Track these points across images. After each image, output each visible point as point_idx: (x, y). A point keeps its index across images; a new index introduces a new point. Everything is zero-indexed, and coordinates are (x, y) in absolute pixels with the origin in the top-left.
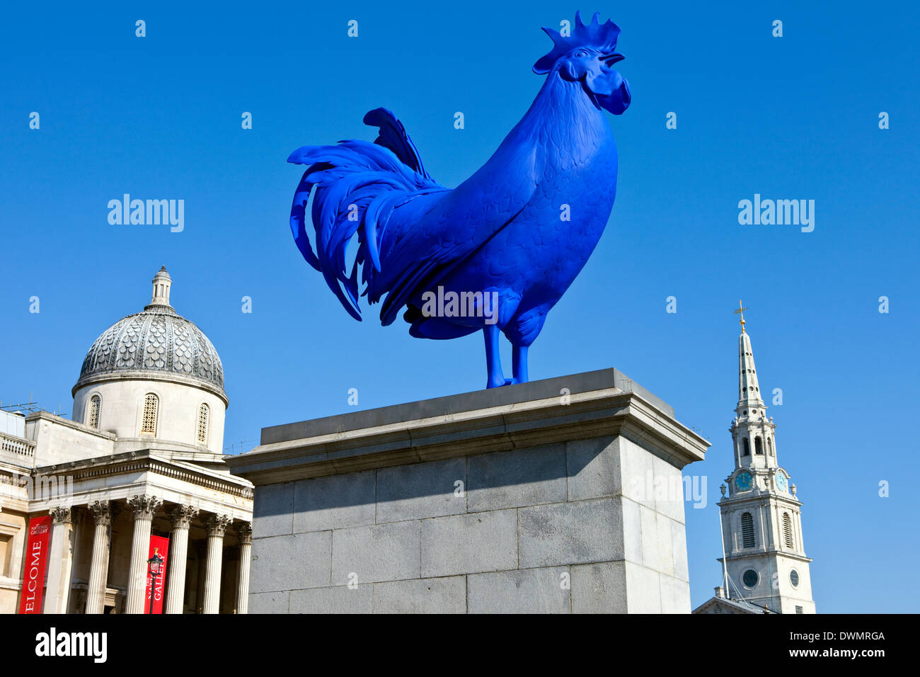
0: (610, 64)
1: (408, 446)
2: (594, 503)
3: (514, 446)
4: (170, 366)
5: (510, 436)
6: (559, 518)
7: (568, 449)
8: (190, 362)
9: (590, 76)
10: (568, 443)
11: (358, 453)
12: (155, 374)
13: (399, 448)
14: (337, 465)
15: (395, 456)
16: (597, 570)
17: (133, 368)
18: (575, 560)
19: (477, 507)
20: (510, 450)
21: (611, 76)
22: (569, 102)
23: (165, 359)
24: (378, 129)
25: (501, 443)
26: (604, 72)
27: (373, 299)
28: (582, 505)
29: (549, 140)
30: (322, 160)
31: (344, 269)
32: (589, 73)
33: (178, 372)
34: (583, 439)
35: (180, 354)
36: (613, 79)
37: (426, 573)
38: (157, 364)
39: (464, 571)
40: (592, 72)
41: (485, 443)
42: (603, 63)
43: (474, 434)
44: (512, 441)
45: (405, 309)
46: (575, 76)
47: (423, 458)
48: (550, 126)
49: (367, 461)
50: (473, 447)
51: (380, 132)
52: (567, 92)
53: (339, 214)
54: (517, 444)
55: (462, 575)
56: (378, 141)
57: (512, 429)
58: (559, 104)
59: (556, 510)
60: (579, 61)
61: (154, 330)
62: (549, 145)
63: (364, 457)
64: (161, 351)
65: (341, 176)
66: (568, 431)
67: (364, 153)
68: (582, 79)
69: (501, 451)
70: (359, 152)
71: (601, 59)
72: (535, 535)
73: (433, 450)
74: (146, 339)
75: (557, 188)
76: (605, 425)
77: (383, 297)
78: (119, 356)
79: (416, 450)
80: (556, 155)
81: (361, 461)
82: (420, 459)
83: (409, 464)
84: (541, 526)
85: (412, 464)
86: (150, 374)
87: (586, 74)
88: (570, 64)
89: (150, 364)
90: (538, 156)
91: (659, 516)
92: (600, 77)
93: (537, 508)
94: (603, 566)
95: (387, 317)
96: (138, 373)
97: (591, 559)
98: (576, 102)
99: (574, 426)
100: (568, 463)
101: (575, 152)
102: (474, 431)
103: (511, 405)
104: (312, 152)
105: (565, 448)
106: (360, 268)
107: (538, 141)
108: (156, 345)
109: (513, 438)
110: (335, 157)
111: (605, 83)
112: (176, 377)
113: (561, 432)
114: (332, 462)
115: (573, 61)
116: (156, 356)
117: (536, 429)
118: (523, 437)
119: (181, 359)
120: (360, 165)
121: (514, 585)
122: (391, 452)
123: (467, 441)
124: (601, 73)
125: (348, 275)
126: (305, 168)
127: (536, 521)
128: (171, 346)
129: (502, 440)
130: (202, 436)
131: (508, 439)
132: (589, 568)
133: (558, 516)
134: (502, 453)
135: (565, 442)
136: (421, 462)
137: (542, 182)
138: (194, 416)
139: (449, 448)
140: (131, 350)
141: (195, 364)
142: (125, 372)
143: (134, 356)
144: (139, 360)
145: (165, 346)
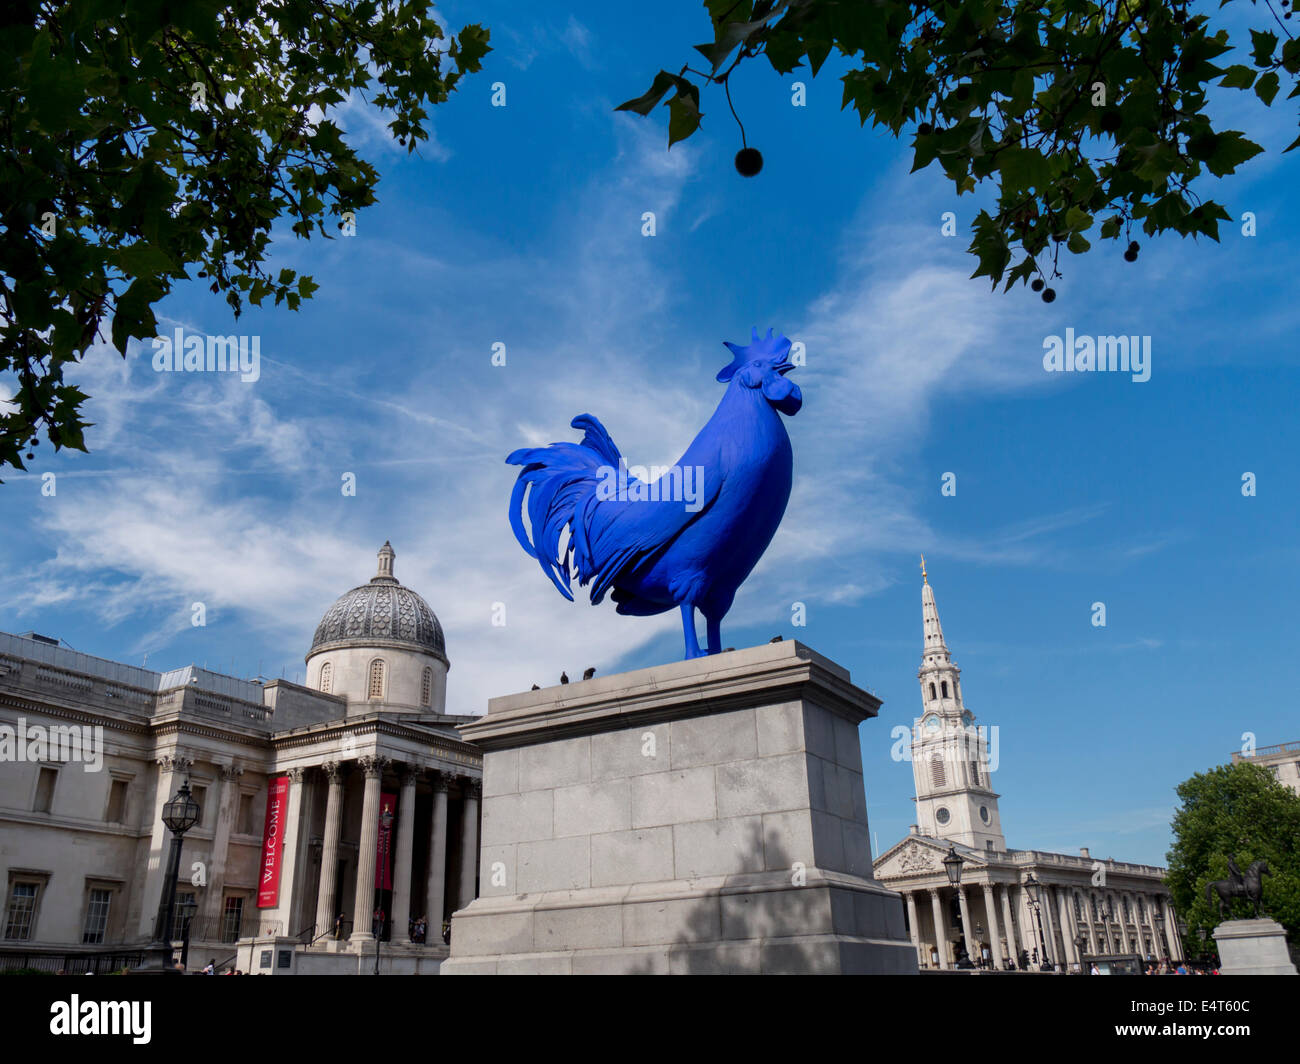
0: (782, 373)
1: (618, 712)
2: (781, 759)
3: (711, 710)
4: (395, 633)
5: (707, 702)
6: (751, 773)
7: (757, 712)
8: (414, 630)
9: (764, 385)
10: (757, 707)
11: (574, 719)
12: (381, 642)
13: (610, 714)
14: (556, 731)
15: (608, 722)
16: (785, 818)
17: (360, 636)
18: (766, 810)
19: (679, 765)
23: (390, 627)
24: (584, 431)
27: (584, 581)
28: (771, 761)
30: (534, 460)
31: (557, 555)
33: (402, 639)
34: (769, 703)
35: (404, 622)
37: (637, 825)
38: (384, 632)
39: (670, 822)
41: (685, 708)
42: (777, 373)
43: (675, 700)
44: (708, 706)
45: (612, 589)
46: (753, 384)
47: (631, 722)
49: (583, 726)
50: (674, 712)
51: (586, 434)
55: (668, 826)
56: (583, 443)
57: (707, 695)
59: (748, 765)
61: (380, 600)
64: (386, 620)
66: (757, 696)
69: (699, 714)
71: (773, 369)
72: (731, 788)
74: (373, 609)
76: (788, 690)
77: (593, 581)
78: (348, 626)
81: (577, 727)
82: (629, 723)
83: (619, 729)
84: (735, 779)
85: (622, 728)
86: (376, 642)
87: (761, 383)
89: (376, 632)
91: (839, 768)
93: (732, 765)
94: (789, 814)
95: (596, 598)
96: (365, 640)
97: (780, 808)
99: (761, 691)
100: (757, 723)
102: (675, 698)
103: (707, 675)
104: (529, 453)
105: (755, 711)
106: (572, 555)
108: (382, 614)
109: (710, 704)
110: (547, 458)
112: (401, 644)
113: (751, 697)
114: (552, 728)
116: (381, 625)
118: (718, 703)
119: (405, 627)
121: (713, 834)
122: (604, 718)
123: (668, 707)
125: (561, 561)
126: (520, 468)
127: (731, 776)
128: (395, 615)
130: (425, 697)
131: (704, 704)
132: (780, 816)
133: (750, 771)
135: (754, 706)
138: (419, 680)
140: (359, 620)
141: (418, 632)
142: (353, 640)
143: (362, 625)
144: (367, 629)
145: (390, 615)
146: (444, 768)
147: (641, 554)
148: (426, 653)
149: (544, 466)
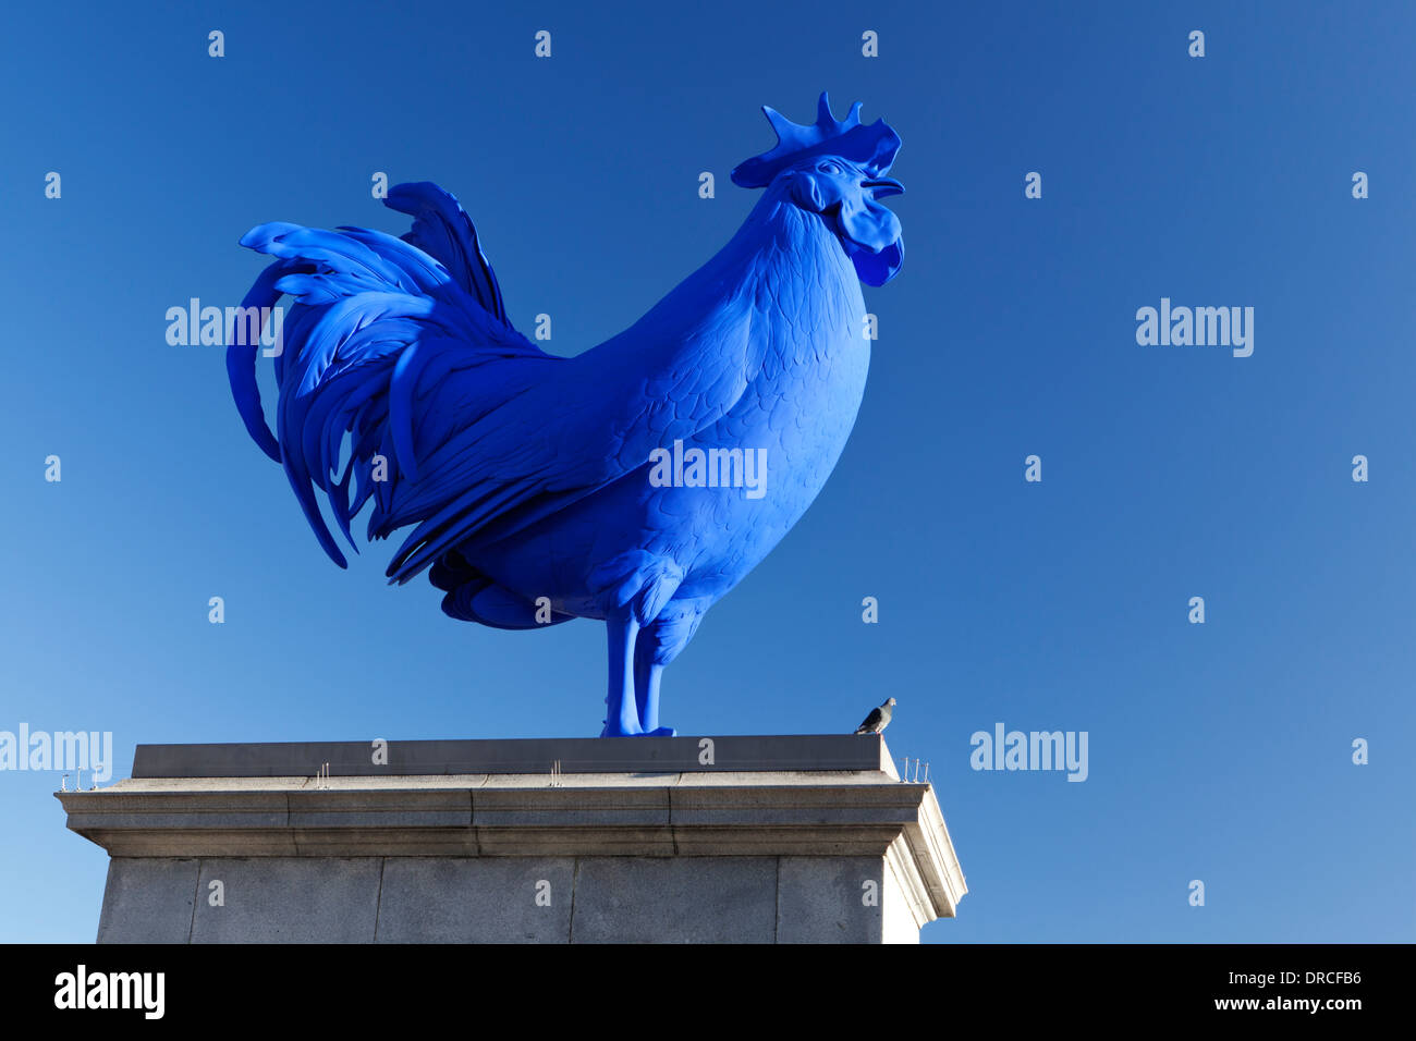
0: (877, 195)
1: (466, 823)
3: (676, 851)
5: (673, 832)
7: (783, 871)
9: (847, 209)
10: (784, 861)
11: (357, 821)
13: (447, 824)
14: (302, 839)
15: (430, 838)
20: (666, 858)
21: (884, 217)
22: (810, 245)
24: (411, 218)
25: (653, 842)
26: (869, 207)
27: (379, 529)
29: (774, 307)
32: (846, 204)
34: (811, 856)
36: (887, 223)
40: (850, 204)
41: (620, 837)
42: (868, 193)
43: (604, 817)
44: (674, 842)
46: (822, 205)
47: (486, 848)
48: (775, 283)
49: (371, 839)
50: (593, 843)
51: (413, 226)
52: (806, 229)
53: (334, 361)
54: (683, 848)
57: (681, 819)
58: (793, 248)
60: (828, 178)
62: (774, 316)
63: (365, 831)
65: (348, 292)
66: (789, 837)
67: (392, 259)
68: (832, 216)
69: (648, 857)
70: (384, 254)
71: (864, 185)
73: (512, 837)
75: (782, 395)
76: (862, 837)
79: (477, 832)
80: (785, 336)
81: (356, 838)
82: (479, 851)
83: (454, 857)
85: (460, 857)
87: (839, 205)
88: (813, 181)
90: (753, 331)
92: (862, 215)
98: (822, 248)
99: (804, 829)
100: (780, 896)
101: (816, 336)
102: (604, 813)
103: (678, 776)
105: (778, 867)
107: (753, 304)
109: (679, 837)
110: (334, 254)
111: (873, 229)
113: (776, 837)
114: (294, 832)
115: (819, 178)
117: (728, 826)
118: (698, 837)
120: (383, 278)
122: (423, 830)
123: (585, 830)
124: (865, 209)
125: (337, 480)
129: (656, 837)
131: (668, 836)
134: (649, 861)
135: (778, 858)
136: (482, 856)
137: (758, 379)
139: (545, 838)
147: (544, 497)
149: (331, 271)
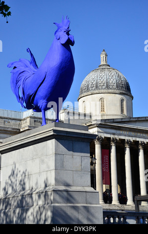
4: (108, 87)
6: (46, 160)
8: (115, 85)
12: (102, 91)
17: (94, 90)
18: (47, 170)
19: (34, 158)
23: (106, 85)
28: (49, 156)
33: (110, 89)
35: (111, 82)
38: (103, 87)
42: (65, 33)
59: (45, 158)
61: (101, 75)
64: (104, 82)
68: (59, 39)
72: (42, 164)
76: (51, 137)
78: (90, 86)
86: (101, 91)
89: (100, 87)
93: (42, 157)
96: (97, 91)
97: (50, 169)
100: (47, 146)
104: (12, 64)
108: (102, 80)
110: (17, 65)
112: (110, 91)
116: (102, 84)
119: (111, 84)
121: (39, 176)
127: (42, 161)
128: (107, 80)
132: (50, 172)
138: (119, 104)
140: (94, 83)
141: (117, 85)
142: (92, 92)
143: (95, 85)
144: (97, 87)
145: (105, 80)
146: (126, 138)
148: (121, 94)
